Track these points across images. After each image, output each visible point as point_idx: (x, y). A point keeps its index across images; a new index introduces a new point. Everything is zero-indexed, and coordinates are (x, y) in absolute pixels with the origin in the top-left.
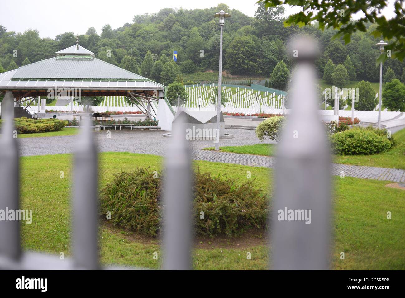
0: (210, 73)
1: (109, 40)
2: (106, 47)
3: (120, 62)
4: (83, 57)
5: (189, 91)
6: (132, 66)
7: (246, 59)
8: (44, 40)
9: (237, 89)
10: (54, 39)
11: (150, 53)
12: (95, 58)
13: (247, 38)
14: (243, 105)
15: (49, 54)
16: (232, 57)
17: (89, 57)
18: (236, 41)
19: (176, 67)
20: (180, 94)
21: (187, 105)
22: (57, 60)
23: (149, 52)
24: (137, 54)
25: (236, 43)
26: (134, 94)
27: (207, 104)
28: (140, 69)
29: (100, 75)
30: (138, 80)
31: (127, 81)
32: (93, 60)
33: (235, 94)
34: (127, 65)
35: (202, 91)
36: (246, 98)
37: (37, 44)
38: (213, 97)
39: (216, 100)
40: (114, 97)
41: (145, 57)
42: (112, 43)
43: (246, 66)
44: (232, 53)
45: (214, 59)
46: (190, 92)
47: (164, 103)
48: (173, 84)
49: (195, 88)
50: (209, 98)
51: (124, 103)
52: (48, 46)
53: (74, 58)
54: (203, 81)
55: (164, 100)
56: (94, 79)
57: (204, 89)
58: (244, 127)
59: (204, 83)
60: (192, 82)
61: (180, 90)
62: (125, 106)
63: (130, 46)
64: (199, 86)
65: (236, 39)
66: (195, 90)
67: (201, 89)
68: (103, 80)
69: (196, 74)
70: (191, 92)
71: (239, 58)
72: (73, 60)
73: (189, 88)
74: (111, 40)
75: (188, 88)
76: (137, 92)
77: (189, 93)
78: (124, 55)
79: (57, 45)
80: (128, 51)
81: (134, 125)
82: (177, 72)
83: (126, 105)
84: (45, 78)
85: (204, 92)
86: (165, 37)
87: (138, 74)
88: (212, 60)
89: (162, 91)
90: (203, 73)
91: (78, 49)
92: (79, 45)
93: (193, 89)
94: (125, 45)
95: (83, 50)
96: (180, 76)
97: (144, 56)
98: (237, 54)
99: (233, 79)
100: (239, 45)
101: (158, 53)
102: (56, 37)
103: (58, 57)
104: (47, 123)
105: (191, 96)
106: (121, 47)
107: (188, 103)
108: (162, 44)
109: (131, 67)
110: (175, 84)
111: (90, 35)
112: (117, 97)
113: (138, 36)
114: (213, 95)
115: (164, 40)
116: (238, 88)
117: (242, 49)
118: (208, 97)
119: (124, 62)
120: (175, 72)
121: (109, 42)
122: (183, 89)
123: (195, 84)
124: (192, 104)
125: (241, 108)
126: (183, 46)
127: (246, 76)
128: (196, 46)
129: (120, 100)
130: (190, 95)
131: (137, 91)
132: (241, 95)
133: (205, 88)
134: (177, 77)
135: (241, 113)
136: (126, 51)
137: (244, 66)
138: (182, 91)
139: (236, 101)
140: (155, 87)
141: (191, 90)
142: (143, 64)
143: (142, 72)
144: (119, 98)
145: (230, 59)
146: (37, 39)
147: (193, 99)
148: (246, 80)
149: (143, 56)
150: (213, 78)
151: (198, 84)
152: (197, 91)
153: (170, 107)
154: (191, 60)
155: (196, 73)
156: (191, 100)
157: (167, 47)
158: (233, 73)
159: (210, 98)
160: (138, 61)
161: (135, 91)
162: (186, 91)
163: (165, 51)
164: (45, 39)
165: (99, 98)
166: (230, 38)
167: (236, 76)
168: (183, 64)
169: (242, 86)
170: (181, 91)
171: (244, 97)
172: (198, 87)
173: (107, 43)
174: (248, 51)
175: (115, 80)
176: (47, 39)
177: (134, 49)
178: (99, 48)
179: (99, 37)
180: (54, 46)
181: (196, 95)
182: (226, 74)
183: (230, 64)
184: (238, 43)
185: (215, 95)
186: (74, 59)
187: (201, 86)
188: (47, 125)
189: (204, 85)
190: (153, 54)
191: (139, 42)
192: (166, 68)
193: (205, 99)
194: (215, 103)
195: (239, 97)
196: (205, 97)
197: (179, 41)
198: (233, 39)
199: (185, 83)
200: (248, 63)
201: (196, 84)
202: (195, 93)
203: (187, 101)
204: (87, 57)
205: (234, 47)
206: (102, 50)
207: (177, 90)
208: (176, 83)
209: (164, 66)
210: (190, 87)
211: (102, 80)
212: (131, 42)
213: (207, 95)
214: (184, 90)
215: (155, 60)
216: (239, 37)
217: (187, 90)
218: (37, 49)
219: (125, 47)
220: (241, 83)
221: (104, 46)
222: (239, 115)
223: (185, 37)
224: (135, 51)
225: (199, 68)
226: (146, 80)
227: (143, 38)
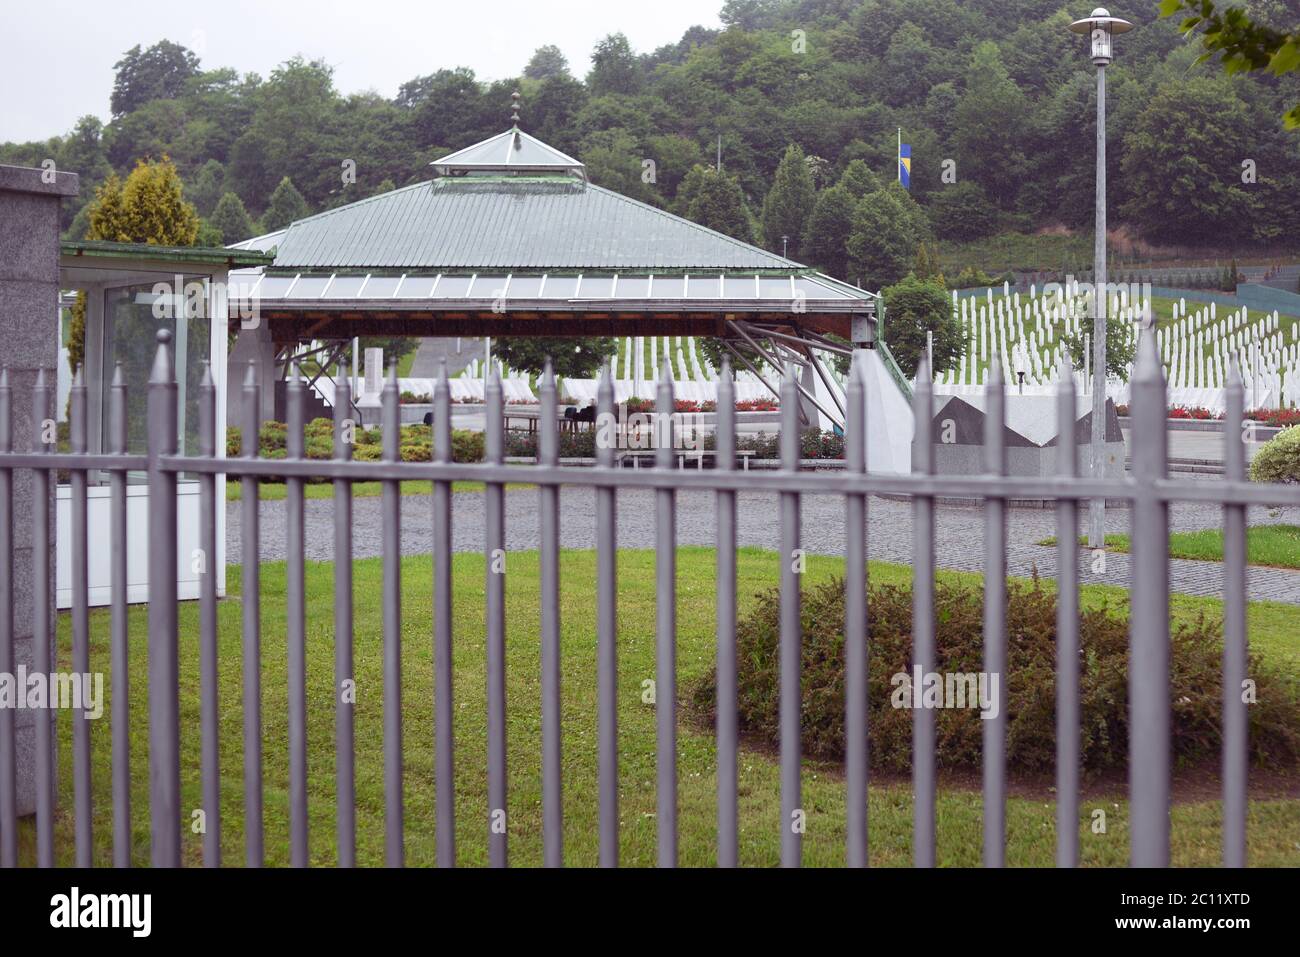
0: (1058, 239)
1: (622, 103)
2: (613, 130)
3: (671, 194)
4: (541, 180)
5: (969, 316)
6: (726, 208)
7: (1213, 174)
8: (354, 104)
9: (1175, 306)
10: (394, 98)
11: (800, 152)
12: (589, 184)
13: (1213, 89)
14: (1205, 373)
15: (375, 163)
16: (1149, 169)
17: (565, 180)
18: (1166, 101)
19: (909, 215)
20: (932, 327)
21: (963, 374)
22: (436, 192)
23: (792, 151)
24: (742, 156)
25: (1166, 109)
26: (750, 327)
27: (1047, 372)
28: (758, 221)
29: (613, 252)
30: (767, 273)
31: (722, 277)
32: (582, 192)
33: (1168, 329)
34: (703, 207)
35: (1023, 314)
36: (1217, 344)
37: (326, 120)
38: (1075, 340)
39: (1086, 353)
40: (654, 339)
41: (779, 172)
42: (639, 113)
43: (1214, 208)
44: (1152, 153)
45: (1074, 176)
46: (974, 319)
47: (873, 365)
48: (902, 287)
49: (995, 303)
50: (1056, 343)
51: (696, 366)
52: (371, 128)
53: (504, 183)
54: (1025, 271)
55: (873, 353)
56: (591, 269)
57: (1032, 306)
58: (1206, 464)
59: (1034, 281)
60: (983, 277)
61: (930, 311)
62: (702, 376)
63: (711, 126)
64: (1011, 294)
65: (1168, 93)
66: (996, 312)
67: (1023, 306)
68: (627, 273)
69: (999, 243)
70: (978, 318)
71: (1181, 172)
72: (501, 193)
73: (969, 303)
74: (634, 99)
75: (964, 301)
76: (760, 321)
77: (969, 322)
78: (691, 163)
79: (408, 121)
80: (704, 144)
81: (753, 452)
82: (917, 235)
83: (704, 372)
84: (398, 264)
85: (1033, 317)
86: (862, 86)
87: (752, 242)
88: (1064, 180)
89: (865, 315)
90: (1029, 239)
91: (517, 146)
92: (522, 134)
93: (987, 306)
94: (691, 120)
95: (539, 152)
96: (928, 249)
97: (775, 168)
98: (1173, 155)
99: (1158, 261)
100: (1180, 115)
101: (832, 151)
102: (401, 89)
103: (441, 182)
104: (416, 444)
105: (979, 336)
106: (676, 128)
107: (968, 364)
108: (846, 113)
109: (723, 213)
110: (910, 284)
111: (541, 81)
112: (666, 339)
113: (746, 82)
114: (1072, 329)
115: (854, 97)
116: (1183, 301)
117: (1193, 133)
118: (1050, 339)
119: (691, 195)
120: (908, 236)
121: (624, 111)
122: (944, 307)
123: (994, 285)
124: (985, 370)
125: (1196, 385)
126: (938, 125)
127: (1216, 252)
128: (995, 124)
129: (680, 352)
130: (974, 331)
131: (762, 317)
132: (1196, 332)
133: (1036, 303)
134: (916, 254)
135: (1195, 407)
136: (695, 147)
137: (1204, 205)
138: (942, 316)
139: (1175, 356)
140: (836, 302)
141: (978, 311)
142: (770, 198)
143: (765, 234)
144: (672, 343)
145: (1143, 176)
146: (323, 100)
147: (989, 347)
148: (1213, 268)
149: (768, 167)
150: (1070, 258)
151: (1006, 284)
152: (1006, 313)
153: (898, 381)
154: (976, 180)
155: (999, 239)
156: (979, 354)
157: (871, 127)
158: (1156, 238)
159: (1062, 343)
160: (747, 188)
161: (754, 318)
162: (956, 315)
163: (860, 145)
164: (358, 97)
165: (593, 343)
166: (1138, 88)
167: (1172, 251)
168: (939, 197)
169: (1197, 293)
170: (938, 316)
171: (1208, 342)
172: (1008, 300)
173: (617, 112)
174: (1218, 142)
175: (675, 273)
176: (366, 99)
177: (732, 138)
178: (584, 134)
179: (579, 86)
180: (398, 127)
181: (998, 333)
182: (1126, 240)
183: (1145, 200)
184: (1173, 106)
185: (1083, 333)
186: (501, 190)
187: (1021, 292)
188: (416, 448)
189: (1033, 287)
190: (809, 159)
191: (752, 108)
192: (868, 217)
193: (1041, 350)
194: (1082, 366)
195: (1184, 341)
196: (1037, 341)
197: (922, 104)
198: (1153, 91)
199: (952, 280)
200: (1219, 194)
201: (1000, 284)
202: (997, 324)
203: (963, 359)
204: (555, 180)
205: (1160, 125)
206: (598, 143)
207: (921, 312)
208: (916, 283)
209: (860, 206)
210: (973, 299)
211: (620, 273)
212: (719, 109)
213: (1046, 331)
214: (950, 310)
215: (819, 184)
216: (1180, 84)
217: (960, 309)
218: (327, 141)
219: (692, 131)
220: (1194, 280)
221: (605, 128)
222: (1185, 416)
223: (946, 86)
224: (736, 148)
225: (1008, 215)
226: (801, 272)
227: (767, 91)
